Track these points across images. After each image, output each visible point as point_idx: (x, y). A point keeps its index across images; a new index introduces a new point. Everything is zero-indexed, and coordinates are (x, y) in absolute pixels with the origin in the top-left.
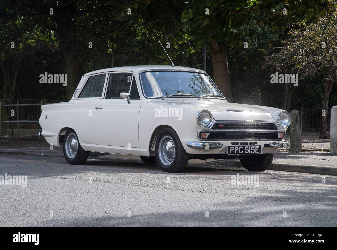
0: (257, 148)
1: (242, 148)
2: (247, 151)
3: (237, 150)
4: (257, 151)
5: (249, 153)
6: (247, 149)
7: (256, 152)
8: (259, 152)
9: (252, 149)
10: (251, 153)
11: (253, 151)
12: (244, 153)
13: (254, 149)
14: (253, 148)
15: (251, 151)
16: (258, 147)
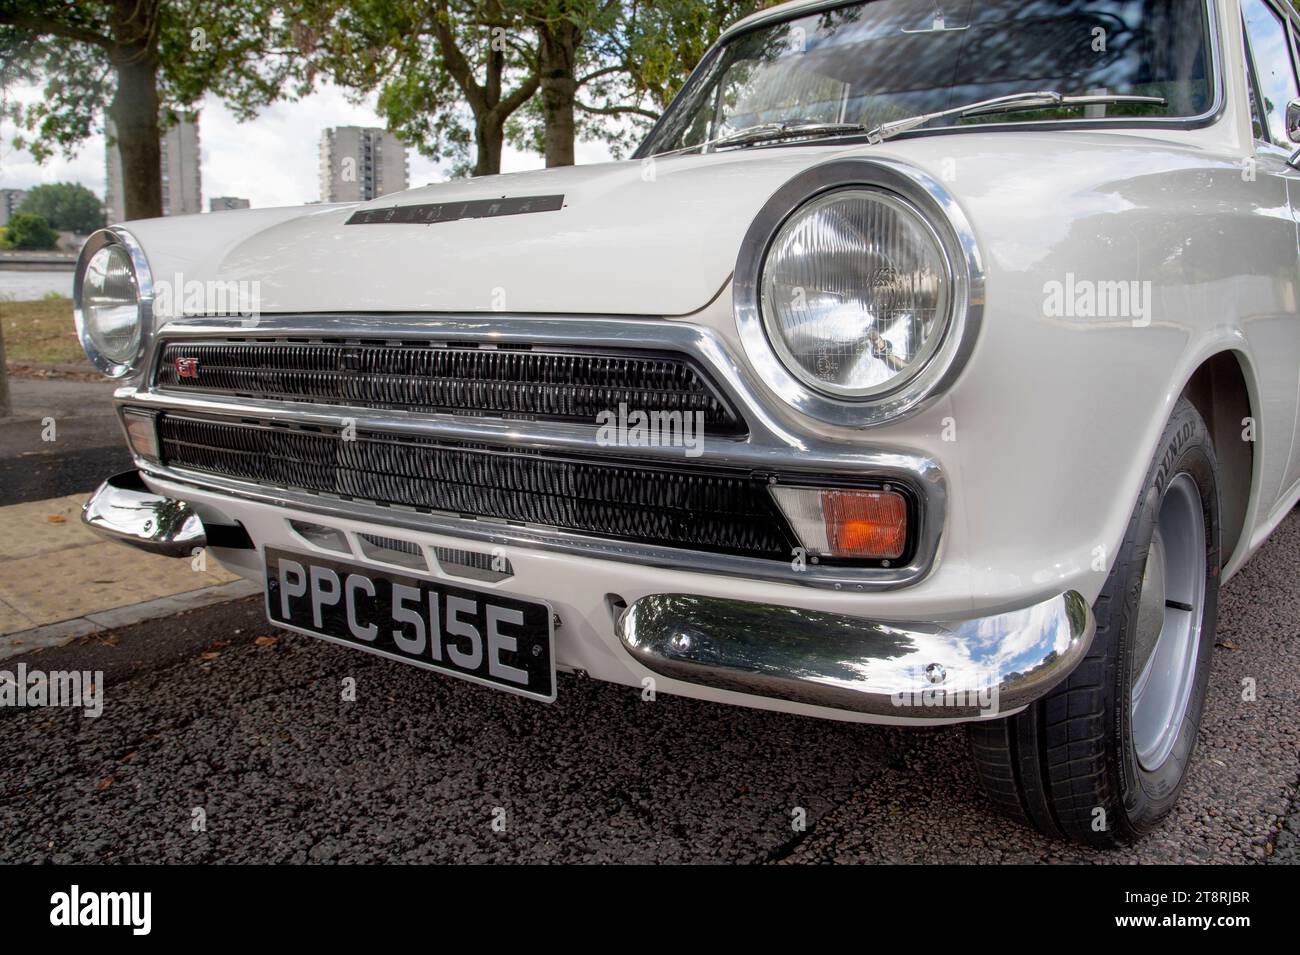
0: (505, 628)
1: (371, 591)
2: (410, 631)
3: (332, 598)
4: (505, 657)
5: (426, 656)
6: (414, 617)
7: (497, 667)
8: (522, 676)
9: (455, 627)
10: (447, 662)
11: (465, 645)
12: (384, 641)
13: (470, 631)
14: (462, 616)
15: (447, 638)
16: (517, 617)
